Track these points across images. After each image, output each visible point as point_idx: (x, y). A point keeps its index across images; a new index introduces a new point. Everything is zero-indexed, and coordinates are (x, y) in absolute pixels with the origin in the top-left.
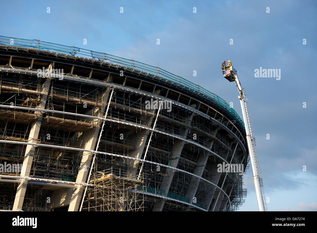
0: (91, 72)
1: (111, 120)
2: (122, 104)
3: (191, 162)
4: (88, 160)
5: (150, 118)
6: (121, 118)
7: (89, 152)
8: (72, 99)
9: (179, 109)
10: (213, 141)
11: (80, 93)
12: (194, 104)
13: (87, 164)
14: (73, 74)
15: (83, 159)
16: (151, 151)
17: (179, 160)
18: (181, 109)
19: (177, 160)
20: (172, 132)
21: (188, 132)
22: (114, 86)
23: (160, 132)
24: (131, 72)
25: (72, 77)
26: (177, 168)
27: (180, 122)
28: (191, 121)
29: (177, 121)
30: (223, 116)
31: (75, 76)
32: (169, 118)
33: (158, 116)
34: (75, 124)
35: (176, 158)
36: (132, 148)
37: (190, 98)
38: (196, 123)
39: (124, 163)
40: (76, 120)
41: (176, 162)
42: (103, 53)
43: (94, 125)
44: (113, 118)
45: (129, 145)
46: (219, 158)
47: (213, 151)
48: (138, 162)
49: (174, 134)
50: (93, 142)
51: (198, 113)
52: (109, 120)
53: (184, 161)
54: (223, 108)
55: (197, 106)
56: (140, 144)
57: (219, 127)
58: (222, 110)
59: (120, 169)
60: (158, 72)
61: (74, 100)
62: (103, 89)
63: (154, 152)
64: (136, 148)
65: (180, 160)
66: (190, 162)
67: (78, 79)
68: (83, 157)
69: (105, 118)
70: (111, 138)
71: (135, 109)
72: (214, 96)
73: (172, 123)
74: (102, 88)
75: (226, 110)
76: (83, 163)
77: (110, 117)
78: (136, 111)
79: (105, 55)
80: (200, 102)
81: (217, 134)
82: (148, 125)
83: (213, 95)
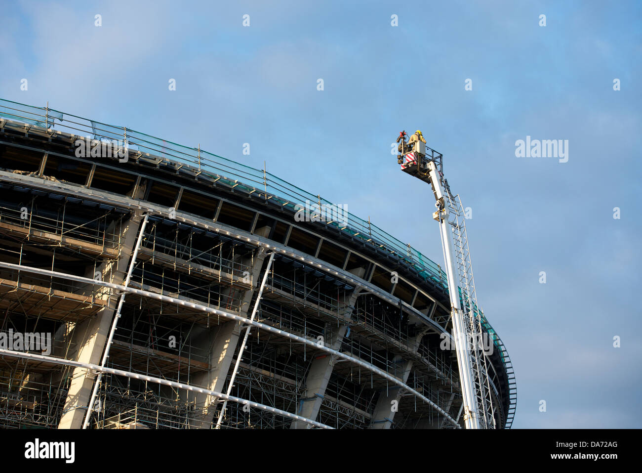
0: (92, 173)
1: (142, 292)
2: (172, 254)
3: (357, 409)
4: (82, 389)
5: (244, 294)
6: (170, 288)
7: (86, 369)
8: (41, 234)
9: (321, 277)
10: (410, 361)
11: (63, 222)
12: (359, 267)
13: (80, 399)
14: (45, 173)
15: (71, 386)
16: (249, 376)
17: (323, 402)
18: (324, 277)
19: (318, 403)
20: (303, 333)
21: (345, 335)
22: (148, 207)
23: (269, 328)
24: (194, 177)
25: (42, 181)
26: (318, 420)
27: (321, 309)
28: (351, 308)
29: (314, 305)
30: (434, 301)
31: (50, 180)
32: (292, 296)
33: (265, 288)
34: (48, 297)
35: (315, 397)
36: (198, 365)
37: (348, 251)
38: (364, 314)
39: (177, 400)
40: (49, 288)
41: (314, 407)
42: (122, 129)
43: (97, 302)
44: (146, 287)
45: (192, 358)
46: (427, 404)
47: (412, 387)
48: (213, 401)
49: (308, 337)
50: (96, 345)
51: (366, 287)
52: (136, 291)
53: (337, 406)
54: (432, 282)
55: (368, 273)
56: (220, 356)
57: (425, 329)
58: (430, 285)
59: (158, 412)
60: (265, 181)
61: (46, 238)
62: (122, 216)
63: (259, 379)
64: (211, 366)
65: (325, 403)
66: (354, 411)
67: (55, 185)
68: (72, 383)
69: (126, 285)
70: (146, 338)
71: (205, 269)
72: (409, 252)
73: (302, 308)
74: (121, 213)
75: (439, 287)
76: (72, 397)
77: (139, 283)
78: (207, 273)
79: (129, 133)
80: (374, 262)
81: (420, 346)
82: (238, 311)
83: (408, 249)
